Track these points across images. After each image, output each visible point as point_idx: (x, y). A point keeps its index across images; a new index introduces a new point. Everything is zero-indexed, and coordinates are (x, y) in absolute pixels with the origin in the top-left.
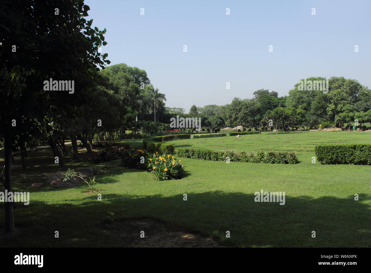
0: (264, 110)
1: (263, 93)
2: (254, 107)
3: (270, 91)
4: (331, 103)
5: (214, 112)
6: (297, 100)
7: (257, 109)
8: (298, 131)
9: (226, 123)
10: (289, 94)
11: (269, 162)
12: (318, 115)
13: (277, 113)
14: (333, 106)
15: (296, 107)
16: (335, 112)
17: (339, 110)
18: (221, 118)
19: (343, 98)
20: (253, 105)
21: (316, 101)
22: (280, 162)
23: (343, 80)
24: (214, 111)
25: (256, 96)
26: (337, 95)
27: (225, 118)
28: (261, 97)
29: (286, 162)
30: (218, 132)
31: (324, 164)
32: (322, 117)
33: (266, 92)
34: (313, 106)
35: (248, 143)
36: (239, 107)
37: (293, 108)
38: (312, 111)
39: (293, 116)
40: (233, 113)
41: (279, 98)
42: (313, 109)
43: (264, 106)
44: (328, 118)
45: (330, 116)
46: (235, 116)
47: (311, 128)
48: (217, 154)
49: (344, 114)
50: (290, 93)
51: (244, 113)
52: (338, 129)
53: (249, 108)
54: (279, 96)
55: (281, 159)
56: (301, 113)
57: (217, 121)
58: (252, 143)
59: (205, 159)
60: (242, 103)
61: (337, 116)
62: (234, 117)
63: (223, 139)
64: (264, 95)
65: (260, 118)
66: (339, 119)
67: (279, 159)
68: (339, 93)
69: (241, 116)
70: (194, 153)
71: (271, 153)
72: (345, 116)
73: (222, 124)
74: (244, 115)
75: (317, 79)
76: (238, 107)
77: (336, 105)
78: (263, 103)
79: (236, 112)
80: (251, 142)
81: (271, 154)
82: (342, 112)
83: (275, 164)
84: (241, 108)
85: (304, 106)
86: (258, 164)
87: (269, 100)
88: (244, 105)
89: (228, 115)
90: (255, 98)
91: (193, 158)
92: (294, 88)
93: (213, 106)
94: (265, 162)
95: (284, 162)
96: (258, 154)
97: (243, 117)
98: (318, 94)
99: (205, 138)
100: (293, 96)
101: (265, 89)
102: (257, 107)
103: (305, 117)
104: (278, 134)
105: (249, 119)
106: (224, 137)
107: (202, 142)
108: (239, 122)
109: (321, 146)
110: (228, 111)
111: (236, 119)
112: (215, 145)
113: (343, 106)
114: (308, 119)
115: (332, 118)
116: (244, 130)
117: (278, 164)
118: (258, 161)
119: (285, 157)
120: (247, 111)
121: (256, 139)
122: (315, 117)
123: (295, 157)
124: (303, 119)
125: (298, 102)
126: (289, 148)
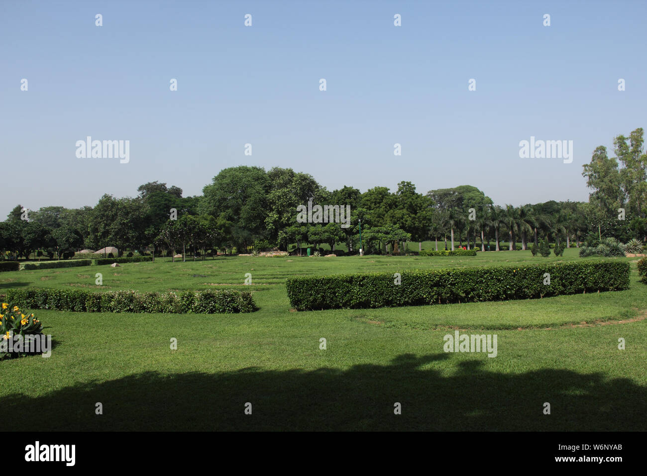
0: (157, 220)
1: (156, 189)
2: (139, 214)
3: (168, 186)
4: (273, 210)
5: (60, 220)
6: (218, 204)
7: (146, 217)
8: (219, 256)
9: (87, 241)
10: (204, 192)
11: (205, 311)
12: (250, 230)
13: (185, 224)
14: (275, 216)
15: (215, 214)
16: (279, 225)
17: (284, 222)
18: (76, 232)
19: (291, 203)
20: (138, 210)
21: (248, 207)
22: (224, 311)
23: (291, 174)
24: (60, 218)
25: (143, 193)
26: (282, 197)
27: (84, 231)
28: (153, 196)
29: (236, 310)
30: (70, 258)
31: (303, 310)
32: (257, 233)
33: (162, 187)
34: (243, 214)
35: (142, 278)
36: (112, 212)
37: (211, 216)
38: (242, 223)
39: (213, 229)
40: (100, 223)
41: (184, 199)
42: (244, 219)
43: (158, 212)
44: (268, 234)
45: (270, 232)
46: (104, 228)
47: (240, 251)
48: (100, 298)
49: (293, 228)
50: (206, 190)
51: (120, 224)
52: (283, 253)
53: (130, 215)
54: (184, 195)
55: (227, 305)
56: (224, 225)
57: (69, 237)
58: (149, 278)
59: (73, 309)
60: (118, 205)
61: (281, 232)
62: (102, 230)
63: (87, 271)
64: (158, 191)
65: (154, 232)
66: (285, 237)
67: (224, 305)
68: (285, 194)
69: (115, 228)
70: (47, 298)
71: (209, 294)
72: (293, 231)
73: (78, 244)
74: (120, 227)
75: (250, 170)
76: (110, 213)
77: (280, 213)
78: (155, 206)
79: (105, 222)
80: (146, 276)
81: (208, 297)
82: (290, 225)
83: (216, 315)
84: (116, 214)
85: (228, 213)
86: (184, 315)
87: (167, 202)
88: (121, 208)
89: (91, 226)
90: (141, 197)
91: (46, 309)
92: (213, 182)
93: (58, 210)
94: (196, 311)
95: (231, 310)
96: (183, 297)
97: (120, 230)
98: (252, 194)
99: (49, 270)
100: (210, 196)
101: (160, 182)
102: (145, 213)
103: (230, 233)
104: (186, 261)
105: (131, 234)
106: (87, 267)
107: (47, 277)
108: (111, 239)
109: (297, 280)
110: (92, 218)
111: (106, 233)
112: (78, 283)
113: (291, 215)
114: (235, 236)
115: (274, 235)
116: (120, 254)
117: (222, 314)
118: (183, 310)
119: (233, 300)
120: (127, 219)
121: (152, 270)
122: (246, 233)
123: (250, 300)
124: (228, 237)
125: (218, 207)
126: (221, 285)
